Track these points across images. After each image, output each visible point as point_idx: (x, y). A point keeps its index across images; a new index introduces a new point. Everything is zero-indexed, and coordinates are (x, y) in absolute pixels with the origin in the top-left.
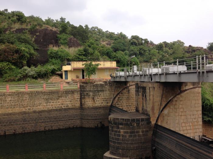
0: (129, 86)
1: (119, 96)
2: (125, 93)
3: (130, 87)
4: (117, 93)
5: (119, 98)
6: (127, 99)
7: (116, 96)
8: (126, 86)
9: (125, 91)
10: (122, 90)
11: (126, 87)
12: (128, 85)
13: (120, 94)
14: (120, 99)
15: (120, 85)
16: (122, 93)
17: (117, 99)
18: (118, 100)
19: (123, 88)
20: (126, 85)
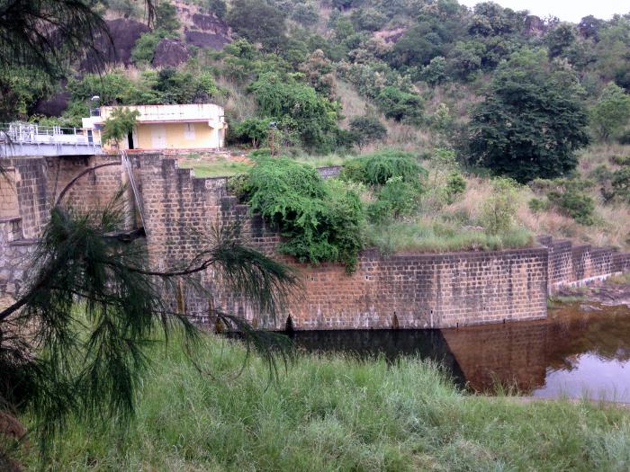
0: (95, 168)
1: (71, 190)
2: (85, 183)
3: (98, 170)
4: (66, 183)
5: (71, 194)
6: (91, 197)
7: (66, 189)
8: (86, 168)
9: (86, 178)
10: (80, 176)
11: (87, 171)
12: (93, 165)
13: (75, 186)
14: (76, 196)
15: (74, 164)
16: (78, 184)
17: (67, 195)
18: (70, 198)
19: (80, 172)
20: (87, 165)
